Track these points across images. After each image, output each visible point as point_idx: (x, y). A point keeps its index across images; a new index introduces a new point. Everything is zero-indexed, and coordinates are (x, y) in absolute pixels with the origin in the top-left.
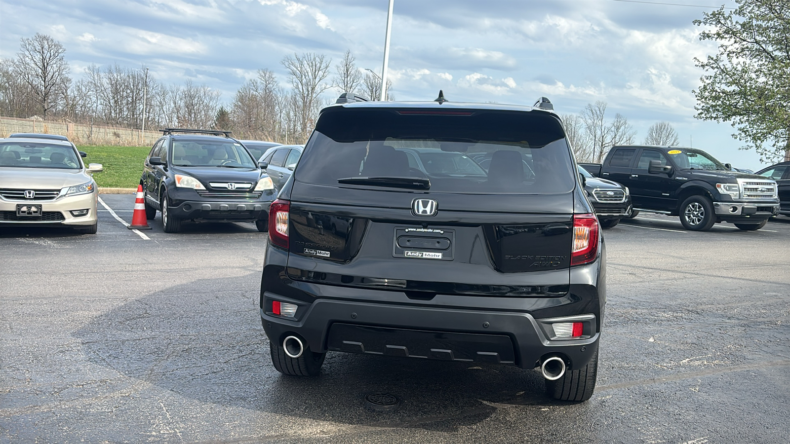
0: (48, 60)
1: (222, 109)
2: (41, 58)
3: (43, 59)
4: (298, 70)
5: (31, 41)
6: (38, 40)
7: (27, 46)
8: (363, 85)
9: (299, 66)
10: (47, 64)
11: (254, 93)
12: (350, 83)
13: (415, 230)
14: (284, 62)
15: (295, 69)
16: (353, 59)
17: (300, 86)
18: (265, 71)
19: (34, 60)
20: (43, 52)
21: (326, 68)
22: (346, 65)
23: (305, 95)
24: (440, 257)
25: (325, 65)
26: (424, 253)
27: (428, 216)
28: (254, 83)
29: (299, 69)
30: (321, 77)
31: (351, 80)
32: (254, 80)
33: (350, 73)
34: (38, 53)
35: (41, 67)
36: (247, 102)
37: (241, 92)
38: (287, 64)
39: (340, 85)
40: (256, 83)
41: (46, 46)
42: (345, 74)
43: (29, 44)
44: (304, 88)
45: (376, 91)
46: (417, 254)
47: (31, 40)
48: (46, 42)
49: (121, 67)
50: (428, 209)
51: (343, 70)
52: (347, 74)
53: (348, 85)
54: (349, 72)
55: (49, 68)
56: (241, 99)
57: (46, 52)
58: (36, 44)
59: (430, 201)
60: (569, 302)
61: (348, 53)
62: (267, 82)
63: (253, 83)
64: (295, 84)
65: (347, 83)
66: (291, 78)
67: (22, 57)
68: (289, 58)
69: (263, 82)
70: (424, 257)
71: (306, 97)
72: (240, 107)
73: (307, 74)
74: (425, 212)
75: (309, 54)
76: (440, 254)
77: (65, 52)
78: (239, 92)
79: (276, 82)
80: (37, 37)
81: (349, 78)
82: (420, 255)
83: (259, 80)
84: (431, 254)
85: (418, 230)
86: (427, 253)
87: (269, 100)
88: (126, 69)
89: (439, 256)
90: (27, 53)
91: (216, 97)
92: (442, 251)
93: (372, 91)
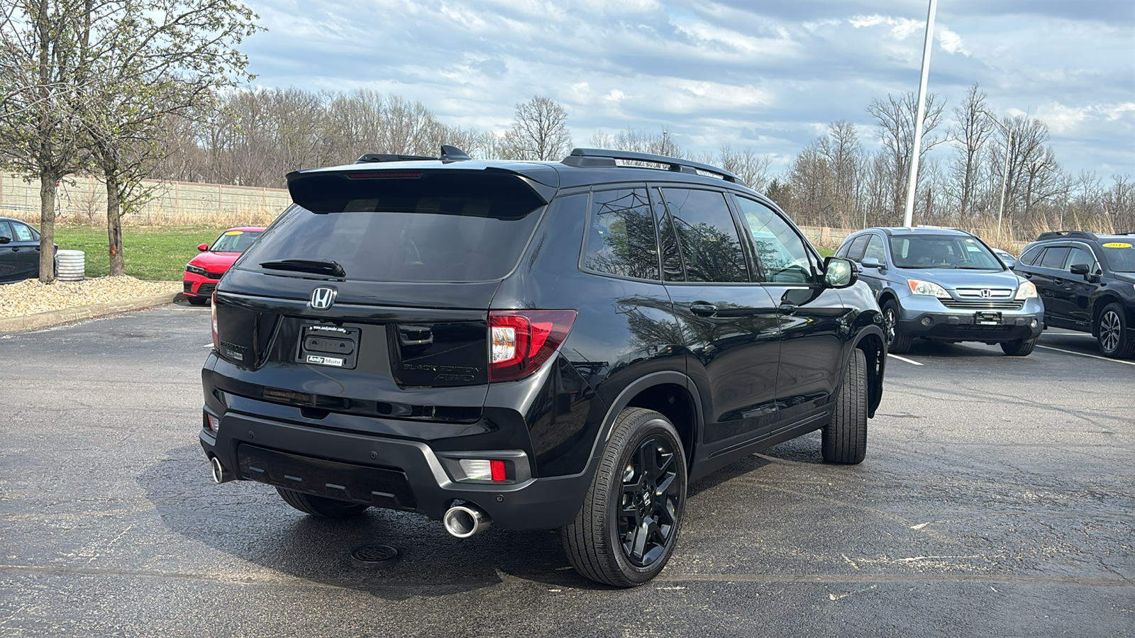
0: (546, 130)
1: (775, 182)
2: (539, 127)
3: (541, 129)
4: (894, 119)
5: (527, 107)
6: (535, 105)
7: (523, 113)
8: (998, 134)
9: (894, 113)
10: (545, 135)
11: (823, 156)
12: (977, 133)
13: (319, 328)
14: (870, 108)
15: (888, 118)
16: (982, 96)
17: (895, 143)
18: (842, 124)
19: (531, 131)
20: (541, 121)
21: (938, 112)
22: (972, 106)
23: (903, 156)
24: (340, 365)
25: (935, 109)
26: (326, 358)
27: (324, 309)
28: (823, 141)
29: (894, 117)
30: (928, 126)
31: (979, 128)
32: (824, 139)
33: (977, 117)
34: (534, 122)
35: (537, 139)
36: (810, 171)
37: (803, 156)
38: (875, 110)
39: (960, 137)
40: (827, 142)
41: (545, 112)
42: (968, 120)
43: (525, 111)
44: (900, 145)
45: (1020, 143)
46: (319, 360)
47: (528, 105)
48: (544, 106)
49: (636, 132)
50: (324, 301)
51: (965, 111)
52: (972, 119)
53: (974, 137)
54: (975, 117)
55: (547, 139)
56: (802, 166)
57: (543, 119)
58: (533, 110)
59: (329, 290)
60: (482, 430)
61: (976, 88)
62: (844, 140)
63: (823, 143)
64: (887, 140)
65: (972, 133)
66: (881, 131)
67: (516, 128)
68: (879, 102)
69: (837, 140)
70: (325, 363)
71: (904, 159)
72: (799, 178)
73: (906, 124)
74: (320, 304)
75: (910, 94)
76: (341, 360)
77: (567, 117)
78: (801, 157)
79: (856, 139)
80: (535, 100)
81: (975, 126)
82: (322, 360)
83: (831, 139)
84: (332, 359)
85: (323, 328)
86: (328, 359)
87: (845, 166)
88: (643, 134)
89: (338, 362)
90: (522, 123)
91: (764, 166)
92: (342, 356)
93: (1013, 144)
